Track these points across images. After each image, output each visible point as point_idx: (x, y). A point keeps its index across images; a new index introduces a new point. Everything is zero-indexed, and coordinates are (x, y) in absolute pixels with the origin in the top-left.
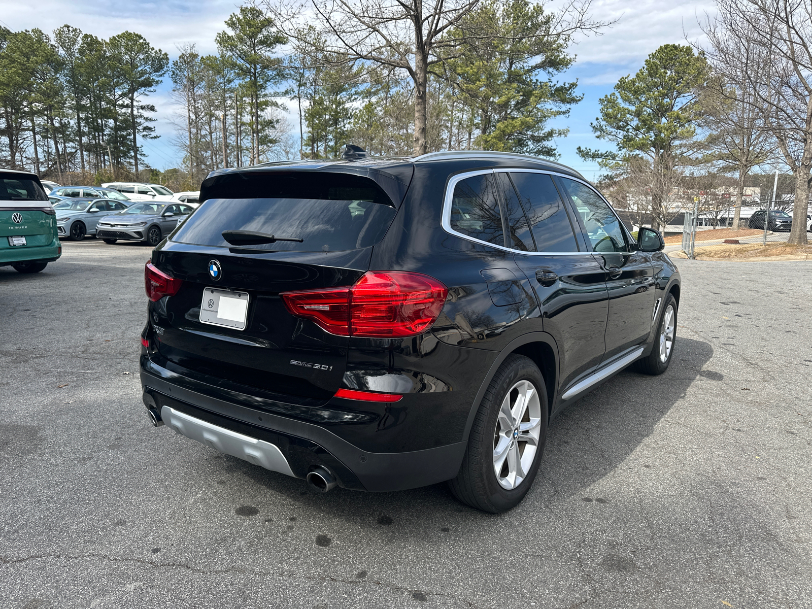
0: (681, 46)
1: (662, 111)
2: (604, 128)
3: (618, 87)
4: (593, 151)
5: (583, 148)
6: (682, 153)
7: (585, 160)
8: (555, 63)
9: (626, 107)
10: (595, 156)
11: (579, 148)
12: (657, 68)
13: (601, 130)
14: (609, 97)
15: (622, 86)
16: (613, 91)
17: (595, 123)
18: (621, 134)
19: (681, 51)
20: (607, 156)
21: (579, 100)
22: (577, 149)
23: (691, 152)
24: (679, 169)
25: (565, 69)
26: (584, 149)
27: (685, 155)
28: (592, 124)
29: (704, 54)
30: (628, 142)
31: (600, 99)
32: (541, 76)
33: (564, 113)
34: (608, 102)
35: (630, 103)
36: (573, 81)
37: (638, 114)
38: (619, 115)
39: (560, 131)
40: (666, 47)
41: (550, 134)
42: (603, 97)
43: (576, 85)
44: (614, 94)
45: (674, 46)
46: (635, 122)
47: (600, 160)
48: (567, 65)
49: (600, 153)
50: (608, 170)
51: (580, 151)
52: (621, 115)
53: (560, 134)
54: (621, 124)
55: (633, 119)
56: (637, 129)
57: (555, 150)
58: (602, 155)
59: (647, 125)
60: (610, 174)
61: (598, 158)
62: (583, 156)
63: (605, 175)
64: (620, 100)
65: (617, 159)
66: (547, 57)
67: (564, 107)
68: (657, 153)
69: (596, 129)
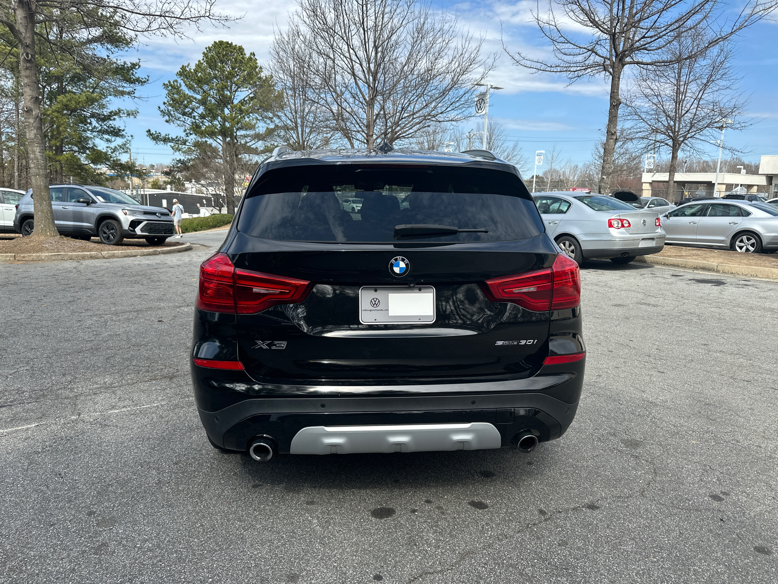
0: (234, 45)
1: (225, 101)
2: (172, 112)
3: (180, 74)
4: (163, 135)
5: (153, 131)
6: (246, 143)
7: (157, 143)
8: (114, 39)
9: (190, 94)
10: (166, 140)
11: (149, 131)
12: (215, 61)
13: (169, 114)
14: (172, 83)
15: (184, 73)
16: (176, 78)
17: (163, 107)
18: (189, 120)
19: (235, 49)
20: (178, 141)
21: (145, 82)
22: (147, 132)
23: (253, 142)
24: (245, 157)
25: (126, 48)
26: (154, 133)
27: (248, 144)
28: (159, 108)
29: (254, 55)
30: (196, 128)
31: (164, 84)
32: (101, 51)
33: (129, 93)
34: (172, 88)
35: (194, 91)
36: (135, 61)
37: (203, 102)
38: (186, 102)
39: (128, 112)
40: (221, 43)
41: (117, 113)
42: (167, 82)
43: (139, 66)
44: (176, 81)
45: (227, 43)
46: (201, 110)
47: (172, 144)
48: (127, 44)
49: (170, 137)
50: (182, 154)
51: (152, 135)
52: (188, 102)
53: (129, 115)
54: (187, 110)
55: (198, 107)
56: (202, 117)
57: (123, 131)
58: (173, 140)
59: (211, 113)
60: (182, 158)
61: (170, 142)
62: (154, 139)
63: (178, 159)
64: (184, 88)
65: (187, 144)
66: (104, 32)
67: (128, 87)
68: (224, 141)
69: (164, 113)
